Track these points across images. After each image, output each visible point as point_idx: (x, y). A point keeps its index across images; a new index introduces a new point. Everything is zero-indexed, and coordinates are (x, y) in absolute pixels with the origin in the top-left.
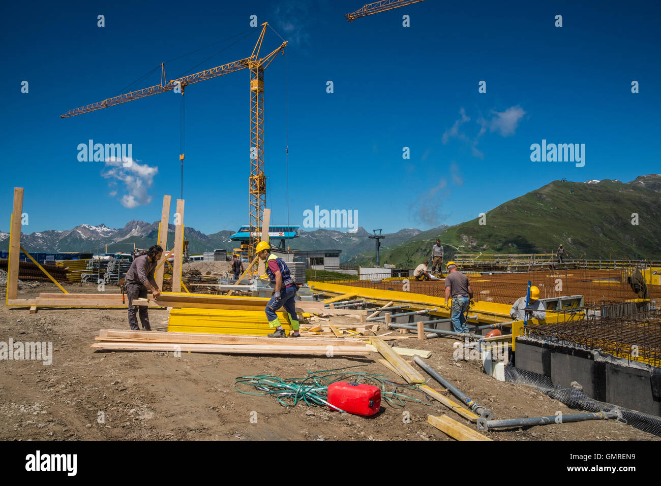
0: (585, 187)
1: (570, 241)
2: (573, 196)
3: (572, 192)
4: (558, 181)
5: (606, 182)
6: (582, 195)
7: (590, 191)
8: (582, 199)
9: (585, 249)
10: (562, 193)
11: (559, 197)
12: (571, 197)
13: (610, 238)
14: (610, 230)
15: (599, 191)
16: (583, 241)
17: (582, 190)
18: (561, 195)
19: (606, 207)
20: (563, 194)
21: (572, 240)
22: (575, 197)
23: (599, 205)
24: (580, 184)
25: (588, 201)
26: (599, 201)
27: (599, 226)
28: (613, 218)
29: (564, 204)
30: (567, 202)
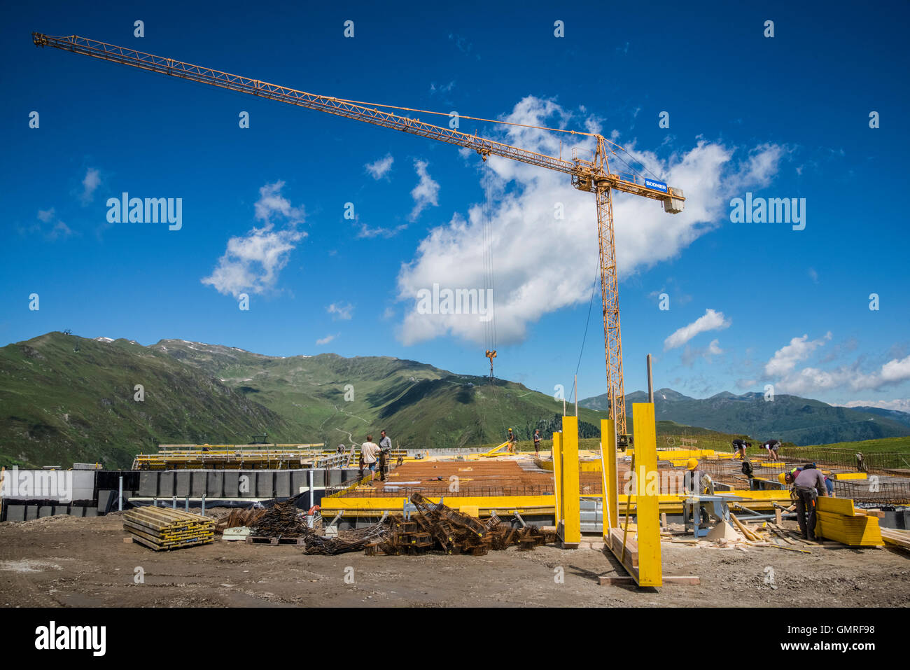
0: (94, 345)
1: (67, 418)
2: (77, 356)
3: (76, 350)
4: (59, 333)
5: (123, 341)
6: (90, 356)
7: (102, 352)
8: (89, 362)
9: (88, 429)
10: (62, 350)
11: (59, 355)
12: (75, 357)
13: (121, 415)
14: (122, 406)
15: (114, 353)
16: (85, 419)
17: (90, 349)
18: (59, 353)
19: (120, 375)
20: (64, 351)
21: (69, 416)
22: (80, 358)
23: (111, 371)
24: (89, 340)
25: (98, 364)
26: (111, 365)
27: (108, 399)
28: (128, 389)
29: (63, 365)
30: (67, 364)
